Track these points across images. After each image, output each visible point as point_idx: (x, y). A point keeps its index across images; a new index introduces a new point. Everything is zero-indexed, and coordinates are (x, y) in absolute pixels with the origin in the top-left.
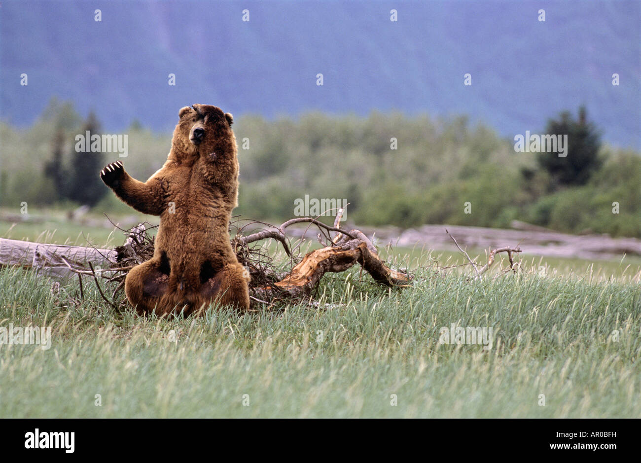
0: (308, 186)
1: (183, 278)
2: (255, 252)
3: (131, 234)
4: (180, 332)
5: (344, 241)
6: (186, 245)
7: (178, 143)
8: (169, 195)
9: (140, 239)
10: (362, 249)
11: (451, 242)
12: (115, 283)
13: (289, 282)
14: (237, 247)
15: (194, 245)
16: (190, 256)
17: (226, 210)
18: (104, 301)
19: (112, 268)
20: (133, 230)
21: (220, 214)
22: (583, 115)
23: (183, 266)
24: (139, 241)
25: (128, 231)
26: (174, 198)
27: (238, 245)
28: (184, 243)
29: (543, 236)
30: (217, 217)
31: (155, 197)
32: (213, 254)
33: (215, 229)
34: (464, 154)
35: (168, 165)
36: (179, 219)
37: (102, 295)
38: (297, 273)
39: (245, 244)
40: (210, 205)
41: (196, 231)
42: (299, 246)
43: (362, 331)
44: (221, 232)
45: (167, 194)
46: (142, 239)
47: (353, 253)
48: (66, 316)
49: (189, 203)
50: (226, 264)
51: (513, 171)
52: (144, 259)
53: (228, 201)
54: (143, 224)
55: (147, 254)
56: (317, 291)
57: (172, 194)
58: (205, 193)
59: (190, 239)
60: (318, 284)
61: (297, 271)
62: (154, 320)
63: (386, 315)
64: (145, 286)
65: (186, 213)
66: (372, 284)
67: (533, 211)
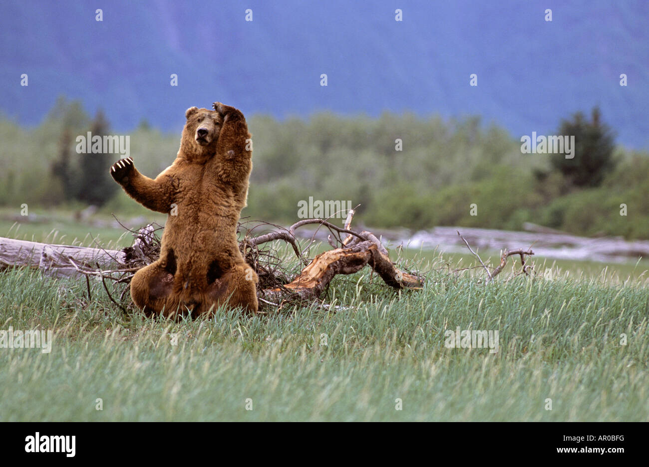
0: (318, 187)
1: (190, 277)
2: (265, 253)
3: (139, 235)
4: (188, 334)
5: (354, 243)
6: (195, 244)
7: (187, 143)
8: (180, 192)
9: (148, 240)
10: (373, 251)
11: (463, 244)
12: (123, 284)
13: (299, 284)
14: (246, 248)
15: (202, 243)
16: (198, 254)
17: (236, 209)
18: (112, 302)
19: (119, 269)
20: (141, 231)
21: (231, 213)
22: (596, 116)
23: (190, 265)
24: (148, 242)
25: (136, 232)
26: (186, 195)
27: (248, 247)
28: (193, 241)
29: (555, 238)
30: (228, 216)
31: (164, 194)
32: (222, 253)
33: (225, 229)
34: (476, 155)
35: (178, 162)
36: (190, 217)
37: (110, 296)
38: (307, 275)
39: (254, 246)
40: (222, 204)
41: (206, 230)
42: (309, 248)
43: (372, 334)
44: (230, 231)
45: (178, 191)
46: (150, 240)
47: (363, 255)
48: (72, 318)
49: (200, 201)
50: (234, 266)
51: (525, 172)
52: (152, 260)
53: (238, 201)
54: (151, 225)
55: (155, 255)
56: (327, 293)
57: (183, 191)
58: (218, 192)
59: (199, 238)
60: (329, 286)
61: (307, 273)
62: (162, 322)
63: (397, 318)
64: (151, 290)
65: (197, 211)
66: (383, 286)
67: (546, 213)
